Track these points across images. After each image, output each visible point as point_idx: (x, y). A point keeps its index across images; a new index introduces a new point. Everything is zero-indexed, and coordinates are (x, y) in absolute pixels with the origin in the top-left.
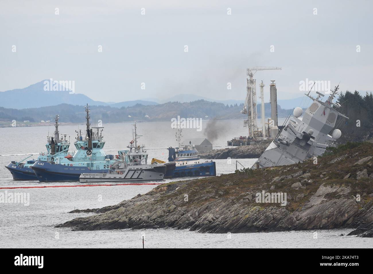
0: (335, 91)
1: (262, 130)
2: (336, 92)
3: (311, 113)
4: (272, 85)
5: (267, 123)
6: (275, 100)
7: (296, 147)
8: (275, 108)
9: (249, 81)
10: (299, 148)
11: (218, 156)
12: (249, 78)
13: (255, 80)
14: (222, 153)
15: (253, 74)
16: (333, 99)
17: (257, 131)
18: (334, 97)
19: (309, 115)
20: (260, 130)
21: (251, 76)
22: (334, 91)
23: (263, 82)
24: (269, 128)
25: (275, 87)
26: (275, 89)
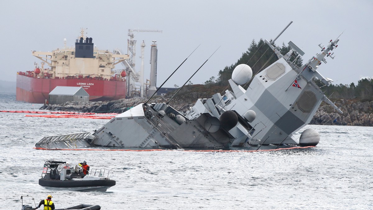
0: (329, 49)
1: (140, 90)
2: (330, 51)
3: (265, 80)
4: (153, 45)
5: (146, 83)
6: (155, 61)
7: (195, 130)
8: (155, 68)
9: (130, 42)
10: (201, 135)
11: (96, 109)
12: (129, 38)
13: (136, 41)
14: (100, 106)
15: (134, 35)
16: (320, 64)
17: (134, 91)
18: (322, 61)
19: (261, 84)
20: (137, 90)
21: (132, 36)
22: (326, 48)
23: (144, 42)
24: (147, 89)
25: (156, 48)
26: (156, 50)
